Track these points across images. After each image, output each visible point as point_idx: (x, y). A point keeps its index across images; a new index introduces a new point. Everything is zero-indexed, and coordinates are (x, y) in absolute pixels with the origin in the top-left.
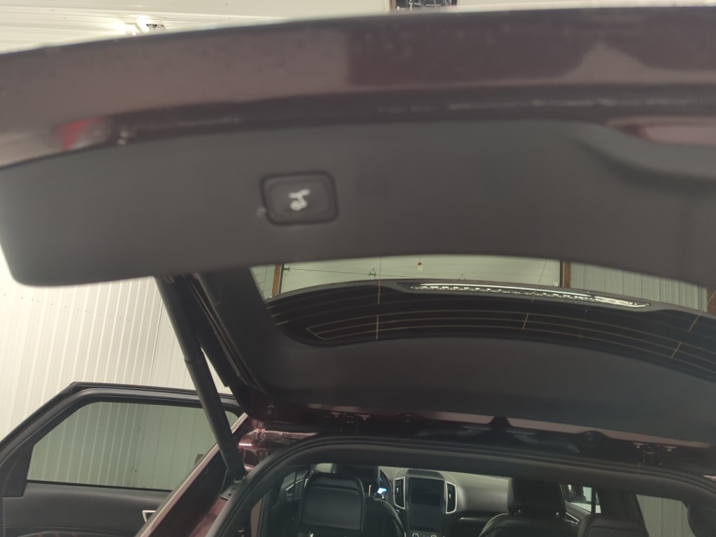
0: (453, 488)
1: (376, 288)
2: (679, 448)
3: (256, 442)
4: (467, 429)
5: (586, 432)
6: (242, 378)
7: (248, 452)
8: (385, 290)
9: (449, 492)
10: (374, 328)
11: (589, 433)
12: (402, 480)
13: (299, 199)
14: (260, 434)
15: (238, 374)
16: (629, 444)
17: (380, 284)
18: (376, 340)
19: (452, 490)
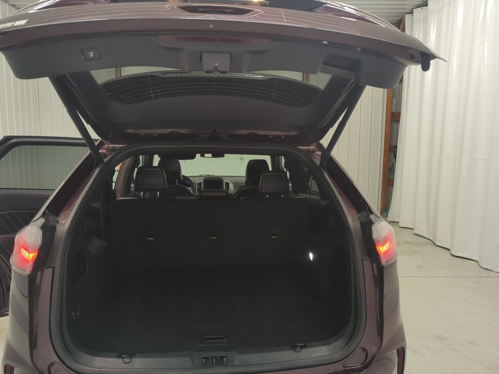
0: (228, 183)
1: (147, 76)
2: (286, 136)
3: (107, 150)
4: (201, 137)
5: (250, 133)
6: (95, 120)
7: (104, 154)
8: (151, 76)
9: (226, 185)
10: (150, 94)
11: (252, 134)
12: (201, 182)
13: (91, 55)
14: (109, 147)
15: (93, 118)
16: (267, 136)
17: (148, 74)
18: (152, 99)
19: (227, 184)
